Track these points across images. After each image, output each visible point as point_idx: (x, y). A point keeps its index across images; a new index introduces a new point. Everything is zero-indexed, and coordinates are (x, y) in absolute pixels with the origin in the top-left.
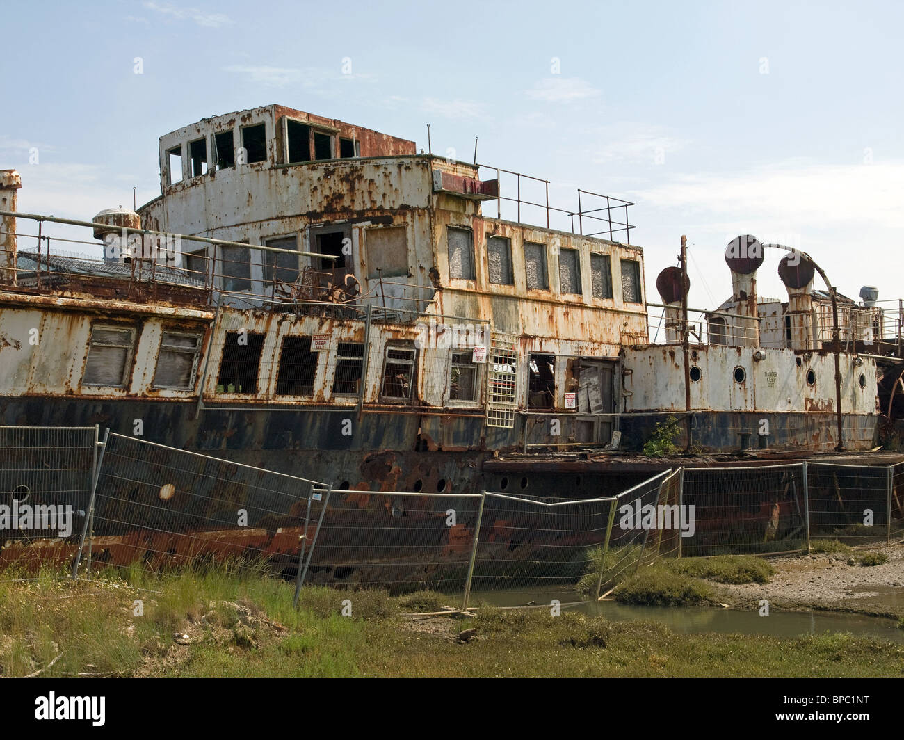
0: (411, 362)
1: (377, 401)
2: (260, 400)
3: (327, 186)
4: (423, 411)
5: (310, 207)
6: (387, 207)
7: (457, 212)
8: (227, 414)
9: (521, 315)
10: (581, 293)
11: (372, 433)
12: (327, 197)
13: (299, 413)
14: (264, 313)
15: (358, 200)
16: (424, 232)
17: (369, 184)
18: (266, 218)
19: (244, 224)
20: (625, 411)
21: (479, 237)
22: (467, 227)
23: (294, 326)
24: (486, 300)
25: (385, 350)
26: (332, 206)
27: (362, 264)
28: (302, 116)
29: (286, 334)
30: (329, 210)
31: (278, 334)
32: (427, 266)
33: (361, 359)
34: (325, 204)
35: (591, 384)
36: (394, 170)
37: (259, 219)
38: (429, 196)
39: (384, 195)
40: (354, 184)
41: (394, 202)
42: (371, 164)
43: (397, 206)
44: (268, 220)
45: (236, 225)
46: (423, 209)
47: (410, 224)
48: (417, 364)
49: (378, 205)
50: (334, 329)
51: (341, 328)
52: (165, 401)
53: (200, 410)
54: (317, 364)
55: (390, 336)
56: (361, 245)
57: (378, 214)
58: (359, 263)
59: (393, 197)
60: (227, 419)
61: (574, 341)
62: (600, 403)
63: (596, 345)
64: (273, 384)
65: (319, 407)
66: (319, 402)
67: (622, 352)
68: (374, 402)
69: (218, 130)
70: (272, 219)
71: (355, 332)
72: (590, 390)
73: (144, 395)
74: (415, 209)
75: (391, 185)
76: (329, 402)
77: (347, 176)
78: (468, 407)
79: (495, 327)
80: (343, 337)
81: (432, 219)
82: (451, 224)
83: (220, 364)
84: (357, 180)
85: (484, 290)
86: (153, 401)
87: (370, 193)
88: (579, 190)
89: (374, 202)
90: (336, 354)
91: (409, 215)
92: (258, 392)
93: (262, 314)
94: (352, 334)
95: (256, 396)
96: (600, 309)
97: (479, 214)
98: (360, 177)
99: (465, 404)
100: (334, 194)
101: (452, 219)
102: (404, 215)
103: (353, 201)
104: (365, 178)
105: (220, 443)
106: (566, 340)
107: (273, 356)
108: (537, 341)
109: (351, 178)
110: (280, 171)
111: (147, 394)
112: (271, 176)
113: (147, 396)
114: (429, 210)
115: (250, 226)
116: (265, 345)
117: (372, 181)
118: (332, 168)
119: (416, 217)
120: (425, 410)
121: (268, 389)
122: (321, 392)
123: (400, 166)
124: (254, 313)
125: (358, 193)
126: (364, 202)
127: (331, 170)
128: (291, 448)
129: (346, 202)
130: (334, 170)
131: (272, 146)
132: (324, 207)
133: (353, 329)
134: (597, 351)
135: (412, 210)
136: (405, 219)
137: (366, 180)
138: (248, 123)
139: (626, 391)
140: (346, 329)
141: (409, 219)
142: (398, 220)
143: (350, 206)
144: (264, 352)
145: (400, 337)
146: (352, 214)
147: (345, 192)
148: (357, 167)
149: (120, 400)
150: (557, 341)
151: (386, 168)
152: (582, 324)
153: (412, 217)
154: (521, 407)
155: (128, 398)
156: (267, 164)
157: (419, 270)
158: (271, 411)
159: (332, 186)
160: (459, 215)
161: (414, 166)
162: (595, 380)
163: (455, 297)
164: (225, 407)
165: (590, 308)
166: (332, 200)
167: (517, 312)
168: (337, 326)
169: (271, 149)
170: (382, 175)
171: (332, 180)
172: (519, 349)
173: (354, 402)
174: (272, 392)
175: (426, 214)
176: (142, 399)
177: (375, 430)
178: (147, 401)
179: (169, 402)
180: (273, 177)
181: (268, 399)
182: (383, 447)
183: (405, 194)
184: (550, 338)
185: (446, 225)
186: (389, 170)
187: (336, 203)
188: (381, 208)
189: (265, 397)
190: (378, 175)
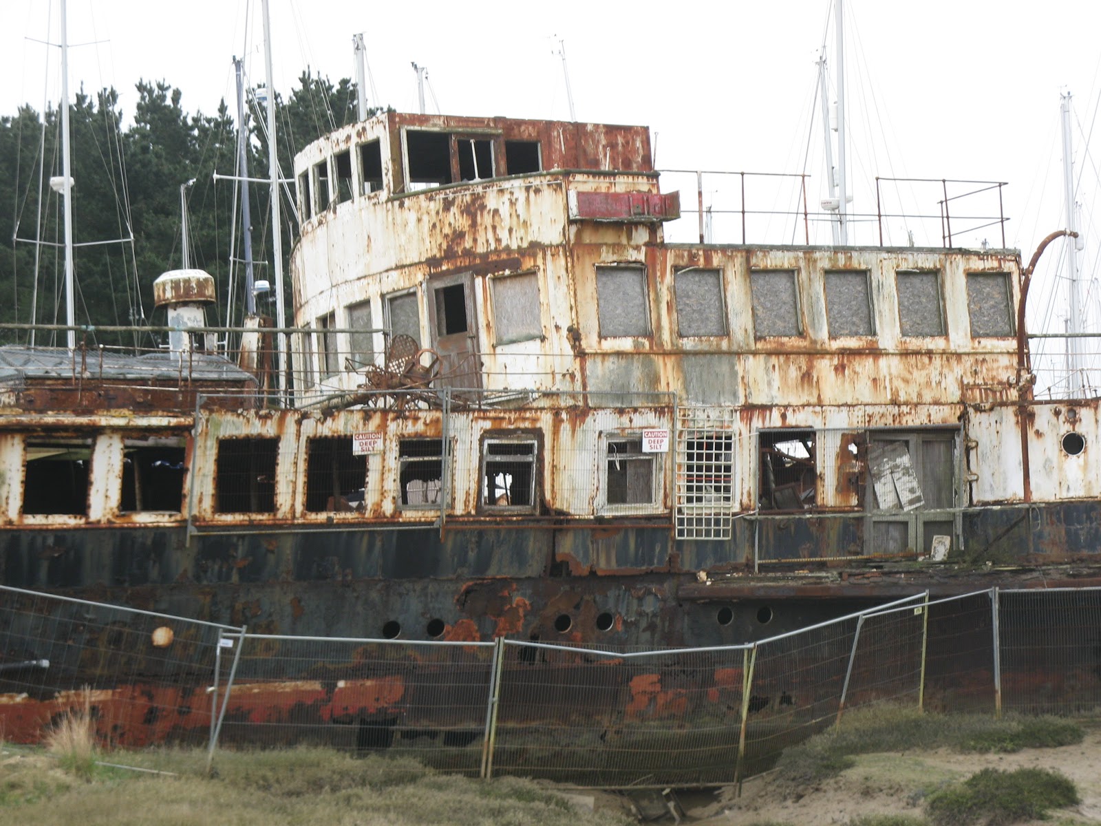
0: (530, 459)
1: (473, 512)
2: (282, 519)
3: (447, 223)
4: (558, 522)
5: (429, 251)
6: (514, 246)
7: (614, 245)
8: (235, 540)
9: (743, 378)
10: (875, 334)
11: (472, 555)
12: (446, 236)
13: (345, 535)
14: (273, 412)
15: (481, 239)
16: (559, 278)
17: (493, 216)
18: (386, 268)
19: (365, 277)
20: (971, 503)
21: (658, 274)
22: (635, 262)
23: (323, 423)
24: (670, 362)
25: (481, 445)
26: (452, 249)
27: (488, 325)
28: (436, 121)
29: (311, 436)
30: (449, 255)
31: (298, 435)
32: (565, 324)
33: (440, 458)
34: (444, 246)
35: (899, 467)
36: (520, 195)
37: (379, 271)
38: (564, 227)
39: (510, 230)
40: (476, 216)
41: (522, 239)
42: (495, 188)
43: (525, 245)
44: (387, 271)
45: (359, 279)
46: (558, 246)
47: (542, 267)
48: (541, 460)
49: (504, 244)
50: (389, 423)
51: (400, 421)
52: (140, 528)
53: (192, 537)
54: (368, 470)
55: (488, 425)
56: (485, 300)
57: (504, 256)
58: (485, 325)
59: (521, 232)
60: (235, 547)
61: (854, 406)
62: (919, 493)
63: (905, 409)
64: (300, 499)
65: (374, 524)
66: (376, 518)
67: (963, 417)
68: (469, 514)
69: (337, 150)
70: (391, 269)
71: (425, 424)
72: (896, 476)
73: (109, 521)
74: (547, 246)
75: (518, 216)
76: (393, 516)
77: (468, 206)
78: (640, 513)
79: (687, 399)
80: (406, 432)
81: (569, 259)
82: (604, 262)
83: (214, 479)
84: (479, 213)
85: (668, 347)
86: (122, 528)
87: (494, 228)
88: (877, 179)
89: (498, 240)
90: (397, 455)
91: (540, 255)
92: (278, 509)
93: (270, 413)
94: (420, 427)
95: (275, 515)
96: (917, 353)
97: (659, 241)
98: (483, 207)
99: (637, 509)
100: (455, 231)
101: (604, 255)
102: (535, 256)
103: (475, 240)
104: (488, 208)
105: (228, 577)
106: (839, 406)
107: (296, 463)
108: (776, 413)
109: (472, 209)
110: (397, 203)
111: (113, 520)
112: (388, 211)
113: (114, 523)
114: (564, 247)
115: (370, 280)
116: (280, 451)
117: (496, 211)
118: (451, 196)
119: (549, 257)
120: (561, 522)
121: (293, 506)
122: (379, 505)
123: (528, 189)
124: (257, 413)
125: (481, 229)
126: (487, 241)
127: (450, 199)
128: (340, 578)
129: (468, 243)
130: (454, 199)
131: (388, 171)
132: (445, 251)
133: (422, 420)
134: (909, 418)
135: (543, 248)
136: (535, 261)
137: (490, 210)
138: (363, 139)
139: (972, 474)
140: (410, 423)
141: (540, 262)
142: (528, 264)
143: (472, 247)
144: (280, 459)
145: (504, 425)
146: (475, 258)
147: (467, 229)
148: (478, 194)
149: (76, 529)
150: (818, 409)
151: (512, 193)
152: (875, 380)
153: (544, 258)
154: (744, 508)
155: (88, 526)
156: (383, 195)
157: (554, 330)
158: (302, 533)
159: (452, 221)
160: (617, 247)
161: (545, 187)
162: (905, 460)
163: (611, 363)
164: (229, 531)
165: (893, 354)
166: (453, 240)
167: (734, 374)
168: (394, 419)
169: (386, 174)
170: (507, 203)
171: (452, 213)
172: (738, 426)
173: (436, 515)
174: (299, 508)
175: (561, 253)
176: (108, 526)
177: (476, 551)
178: (115, 528)
179: (146, 528)
180: (390, 212)
181: (294, 517)
182: (492, 572)
183: (535, 227)
184: (803, 406)
185: (594, 265)
186: (515, 196)
187: (457, 244)
188: (508, 248)
189: (289, 516)
190: (503, 203)
